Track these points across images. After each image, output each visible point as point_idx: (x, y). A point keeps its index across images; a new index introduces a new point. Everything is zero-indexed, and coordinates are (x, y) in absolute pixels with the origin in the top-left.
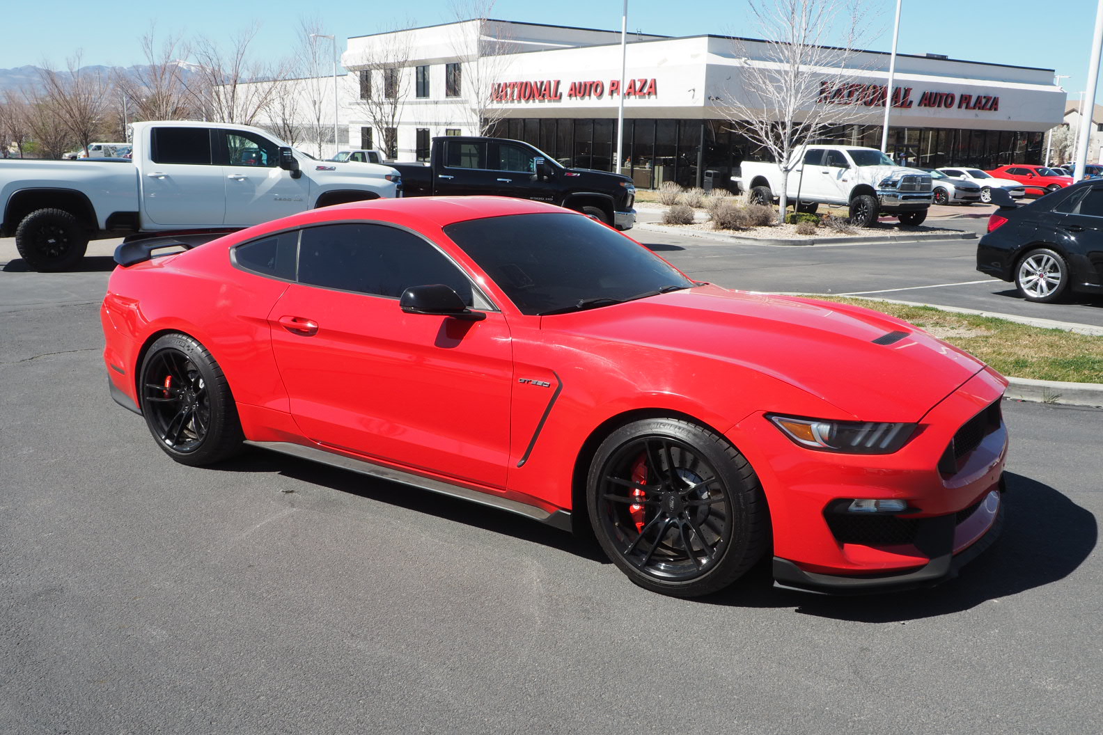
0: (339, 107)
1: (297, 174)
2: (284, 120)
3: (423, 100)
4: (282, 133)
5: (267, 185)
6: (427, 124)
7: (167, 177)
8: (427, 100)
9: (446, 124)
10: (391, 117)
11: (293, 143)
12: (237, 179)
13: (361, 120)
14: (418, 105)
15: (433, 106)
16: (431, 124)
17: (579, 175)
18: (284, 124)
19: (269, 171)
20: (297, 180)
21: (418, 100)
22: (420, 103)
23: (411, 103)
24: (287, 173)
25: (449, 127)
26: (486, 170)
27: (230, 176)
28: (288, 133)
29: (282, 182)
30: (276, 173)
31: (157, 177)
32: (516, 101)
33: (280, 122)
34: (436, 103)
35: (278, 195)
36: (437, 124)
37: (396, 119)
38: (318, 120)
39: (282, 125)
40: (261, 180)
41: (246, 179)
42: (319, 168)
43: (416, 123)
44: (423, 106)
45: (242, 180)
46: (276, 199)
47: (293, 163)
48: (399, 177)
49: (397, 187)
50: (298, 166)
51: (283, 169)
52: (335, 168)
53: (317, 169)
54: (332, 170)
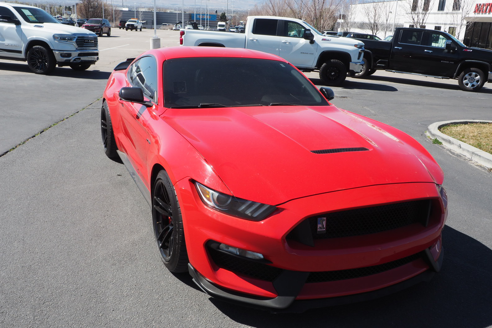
0: (397, 14)
1: (312, 42)
2: (375, 20)
3: (441, 12)
4: (373, 26)
5: (298, 47)
6: (440, 24)
7: (257, 40)
8: (443, 12)
9: (450, 24)
10: (422, 20)
11: (377, 31)
12: (286, 43)
13: (407, 21)
14: (438, 15)
15: (445, 15)
16: (442, 24)
17: (471, 51)
18: (374, 22)
19: (300, 39)
20: (311, 44)
21: (439, 12)
22: (439, 14)
23: (435, 14)
24: (308, 41)
25: (451, 26)
26: (420, 45)
27: (283, 41)
28: (376, 26)
29: (305, 45)
30: (303, 41)
31: (253, 40)
32: (487, 13)
33: (372, 21)
34: (447, 13)
35: (303, 51)
36: (445, 24)
37: (424, 22)
38: (387, 21)
39: (373, 23)
40: (296, 44)
41: (289, 43)
42: (323, 40)
43: (435, 24)
44: (440, 15)
45: (288, 43)
46: (301, 53)
47: (310, 36)
48: (363, 46)
49: (361, 51)
50: (313, 38)
51: (305, 39)
52: (331, 40)
53: (322, 40)
54: (329, 41)
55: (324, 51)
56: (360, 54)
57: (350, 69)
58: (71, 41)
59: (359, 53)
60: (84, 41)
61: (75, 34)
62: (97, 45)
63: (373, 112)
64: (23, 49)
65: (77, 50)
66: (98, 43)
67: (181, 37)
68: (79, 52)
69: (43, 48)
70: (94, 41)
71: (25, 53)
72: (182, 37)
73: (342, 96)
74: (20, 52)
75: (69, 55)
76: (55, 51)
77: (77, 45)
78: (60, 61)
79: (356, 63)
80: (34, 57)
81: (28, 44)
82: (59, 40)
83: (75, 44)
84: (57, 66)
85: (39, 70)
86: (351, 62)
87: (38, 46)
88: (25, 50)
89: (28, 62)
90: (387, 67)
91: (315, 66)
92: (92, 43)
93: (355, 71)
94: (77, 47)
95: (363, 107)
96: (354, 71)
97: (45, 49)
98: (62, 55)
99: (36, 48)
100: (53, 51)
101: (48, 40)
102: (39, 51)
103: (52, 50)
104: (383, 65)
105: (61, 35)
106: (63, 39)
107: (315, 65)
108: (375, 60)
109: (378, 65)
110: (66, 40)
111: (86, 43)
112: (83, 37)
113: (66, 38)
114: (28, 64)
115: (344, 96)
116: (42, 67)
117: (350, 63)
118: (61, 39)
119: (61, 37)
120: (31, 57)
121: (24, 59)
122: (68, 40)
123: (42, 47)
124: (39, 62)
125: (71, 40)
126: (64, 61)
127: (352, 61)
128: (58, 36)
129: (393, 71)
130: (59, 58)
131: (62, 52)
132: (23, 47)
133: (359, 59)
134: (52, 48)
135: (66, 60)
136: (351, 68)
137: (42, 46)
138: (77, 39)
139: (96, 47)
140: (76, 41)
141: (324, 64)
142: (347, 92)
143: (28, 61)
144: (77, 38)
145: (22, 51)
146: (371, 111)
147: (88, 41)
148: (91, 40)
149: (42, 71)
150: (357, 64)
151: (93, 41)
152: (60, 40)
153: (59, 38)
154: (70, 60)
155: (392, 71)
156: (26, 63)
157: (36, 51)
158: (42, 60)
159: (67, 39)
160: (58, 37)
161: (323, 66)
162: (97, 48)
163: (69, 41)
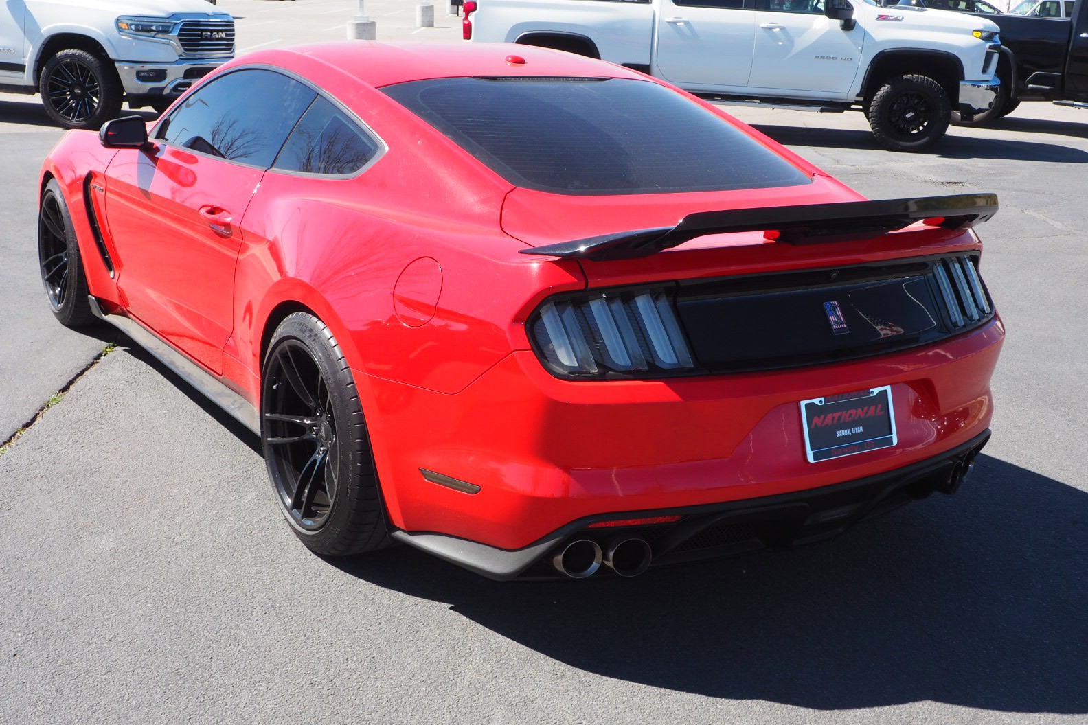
1: (849, 25)
5: (808, 39)
7: (687, 23)
12: (770, 29)
20: (846, 32)
24: (837, 23)
29: (829, 33)
31: (675, 23)
35: (821, 53)
40: (801, 31)
42: (881, 17)
46: (817, 57)
47: (843, 9)
48: (997, 33)
49: (991, 47)
50: (852, 14)
51: (830, 18)
52: (903, 18)
53: (877, 19)
54: (899, 20)
55: (883, 52)
56: (989, 56)
57: (960, 102)
58: (165, 35)
59: (988, 53)
60: (201, 35)
61: (175, 16)
62: (232, 45)
63: (1058, 225)
64: (29, 59)
65: (182, 59)
66: (236, 38)
67: (466, 18)
68: (186, 66)
69: (87, 56)
70: (227, 35)
71: (34, 71)
72: (470, 18)
73: (948, 180)
74: (20, 68)
75: (161, 75)
76: (121, 64)
77: (183, 45)
78: (135, 92)
79: (976, 84)
80: (60, 82)
81: (43, 44)
82: (132, 31)
83: (175, 43)
84: (125, 106)
85: (73, 117)
86: (963, 79)
87: (71, 51)
88: (36, 61)
89: (43, 98)
90: (1059, 94)
91: (857, 95)
92: (221, 39)
93: (976, 106)
94: (181, 50)
95: (1022, 211)
96: (973, 106)
97: (93, 60)
98: (141, 77)
99: (67, 56)
100: (117, 65)
101: (101, 33)
102: (75, 66)
103: (112, 61)
104: (1048, 87)
105: (136, 19)
106: (143, 30)
107: (858, 91)
108: (1023, 74)
109: (1032, 88)
110: (153, 33)
111: (207, 39)
112: (197, 24)
113: (152, 26)
114: (44, 101)
115: (953, 180)
116: (83, 110)
117: (961, 83)
118: (137, 30)
119: (139, 25)
120: (51, 83)
121: (31, 87)
122: (159, 32)
123: (85, 54)
124: (74, 96)
125: (167, 32)
126: (145, 92)
127: (966, 79)
128: (130, 22)
129: (1075, 103)
130: (131, 84)
131: (138, 67)
132: (28, 55)
133: (984, 71)
134: (112, 55)
135: (151, 89)
136: (962, 99)
137: (85, 51)
138: (181, 30)
139: (230, 49)
140: (179, 35)
141: (885, 89)
142: (960, 169)
143: (42, 94)
144: (183, 25)
145: (25, 66)
146: (1049, 221)
147: (212, 33)
148: (218, 31)
149: (83, 123)
150: (979, 86)
151: (224, 33)
152: (134, 32)
153: (133, 27)
154: (163, 89)
155: (1072, 105)
156: (37, 99)
157: (67, 65)
158: (84, 89)
159: (154, 28)
160: (131, 25)
161: (880, 93)
162: (231, 55)
163: (160, 35)
